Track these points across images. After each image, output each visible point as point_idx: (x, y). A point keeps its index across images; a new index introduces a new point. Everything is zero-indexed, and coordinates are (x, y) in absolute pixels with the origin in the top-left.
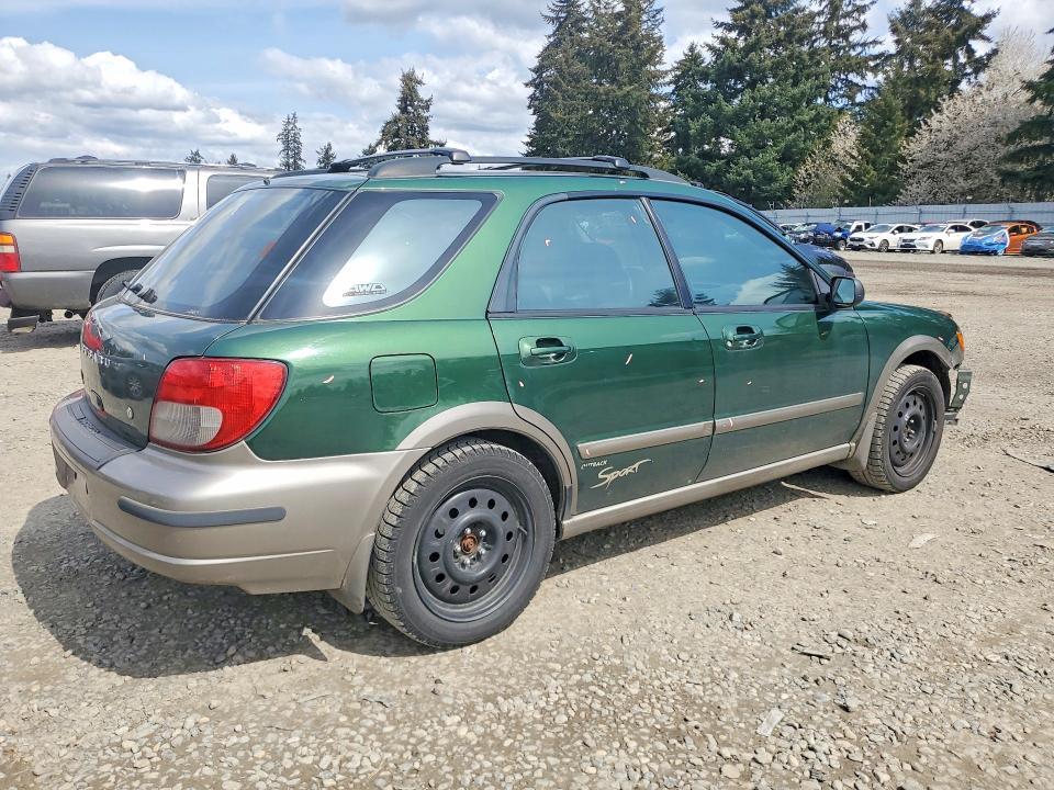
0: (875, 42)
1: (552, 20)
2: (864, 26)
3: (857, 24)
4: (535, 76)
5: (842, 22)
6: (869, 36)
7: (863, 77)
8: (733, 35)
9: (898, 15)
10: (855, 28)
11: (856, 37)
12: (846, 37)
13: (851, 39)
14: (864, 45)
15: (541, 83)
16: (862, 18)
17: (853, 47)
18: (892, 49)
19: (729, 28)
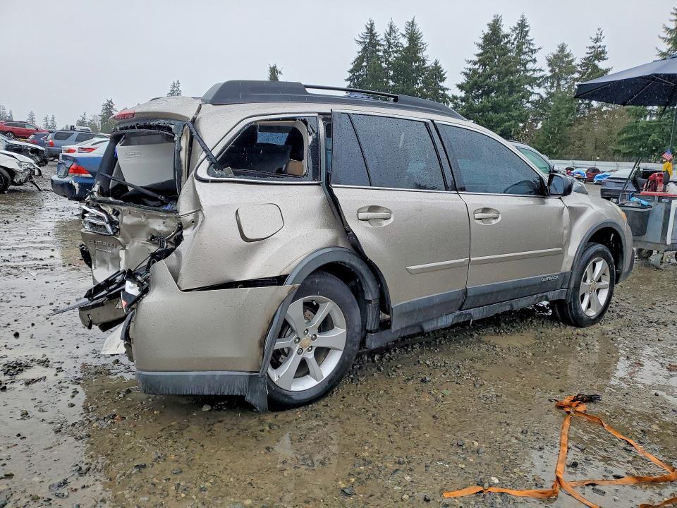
0: (540, 70)
1: (361, 43)
2: (535, 61)
3: (530, 59)
4: (351, 75)
5: (522, 57)
6: (537, 66)
7: (532, 88)
8: (477, 67)
9: (552, 56)
10: (530, 61)
11: (530, 66)
12: (524, 65)
13: (527, 66)
14: (534, 70)
15: (354, 79)
16: (534, 56)
17: (527, 71)
18: (549, 74)
19: (475, 63)
